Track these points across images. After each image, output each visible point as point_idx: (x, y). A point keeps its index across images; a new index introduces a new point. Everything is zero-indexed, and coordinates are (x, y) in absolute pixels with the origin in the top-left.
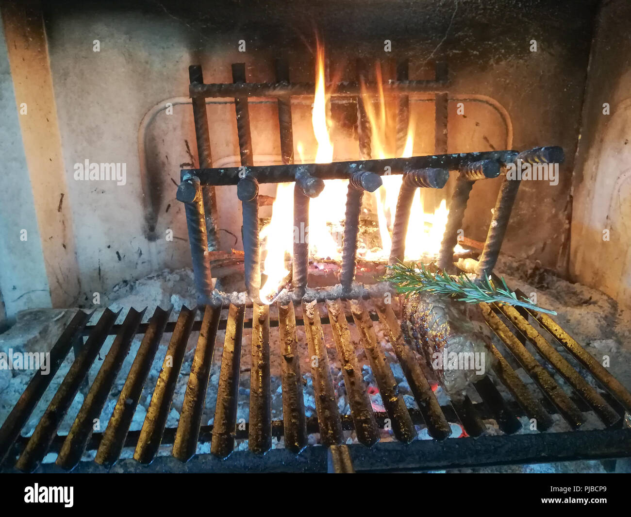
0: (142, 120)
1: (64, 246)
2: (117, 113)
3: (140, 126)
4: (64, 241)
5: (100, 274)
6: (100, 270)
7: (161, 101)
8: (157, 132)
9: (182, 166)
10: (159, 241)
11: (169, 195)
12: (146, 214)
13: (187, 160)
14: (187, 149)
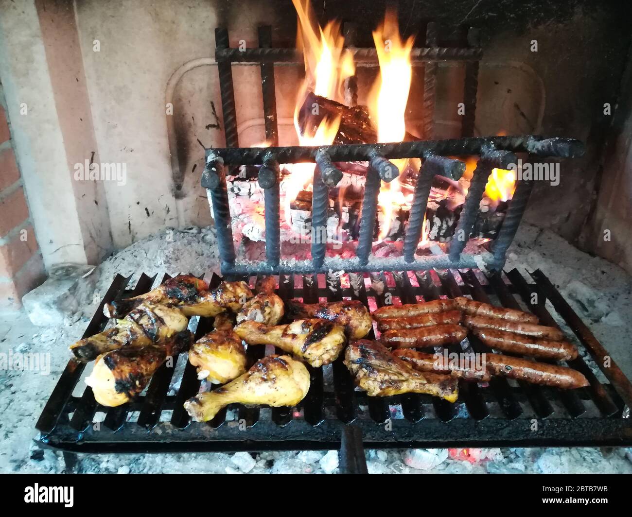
0: (170, 80)
1: (96, 202)
2: (145, 73)
3: (167, 87)
4: (96, 198)
5: (130, 229)
6: (130, 225)
7: (187, 63)
8: (183, 93)
9: (208, 127)
10: (186, 200)
11: (196, 155)
12: (173, 173)
13: (213, 121)
14: (212, 111)
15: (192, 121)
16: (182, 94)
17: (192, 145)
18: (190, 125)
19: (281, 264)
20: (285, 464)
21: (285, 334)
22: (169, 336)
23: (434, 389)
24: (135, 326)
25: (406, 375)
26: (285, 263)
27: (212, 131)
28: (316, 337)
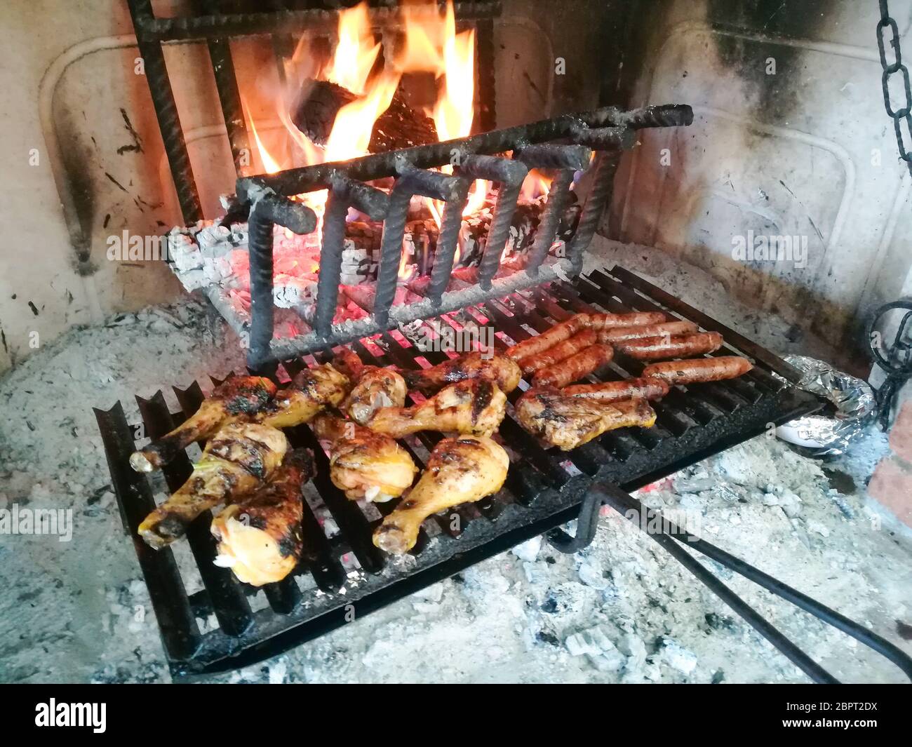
0: (42, 80)
3: (39, 92)
5: (5, 342)
6: (4, 336)
7: (70, 48)
8: (71, 99)
9: (121, 151)
10: (98, 275)
11: (105, 202)
12: (71, 236)
13: (128, 140)
14: (125, 123)
15: (92, 145)
16: (68, 102)
17: (97, 184)
18: (89, 151)
19: (334, 331)
20: (480, 571)
21: (439, 412)
22: (279, 464)
23: (632, 419)
24: (227, 465)
25: (597, 413)
26: (340, 329)
27: (130, 156)
28: (481, 402)
